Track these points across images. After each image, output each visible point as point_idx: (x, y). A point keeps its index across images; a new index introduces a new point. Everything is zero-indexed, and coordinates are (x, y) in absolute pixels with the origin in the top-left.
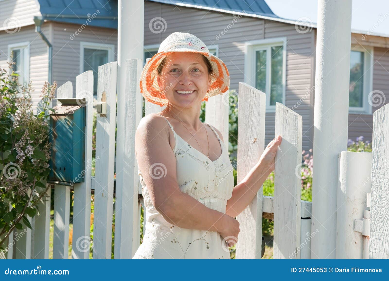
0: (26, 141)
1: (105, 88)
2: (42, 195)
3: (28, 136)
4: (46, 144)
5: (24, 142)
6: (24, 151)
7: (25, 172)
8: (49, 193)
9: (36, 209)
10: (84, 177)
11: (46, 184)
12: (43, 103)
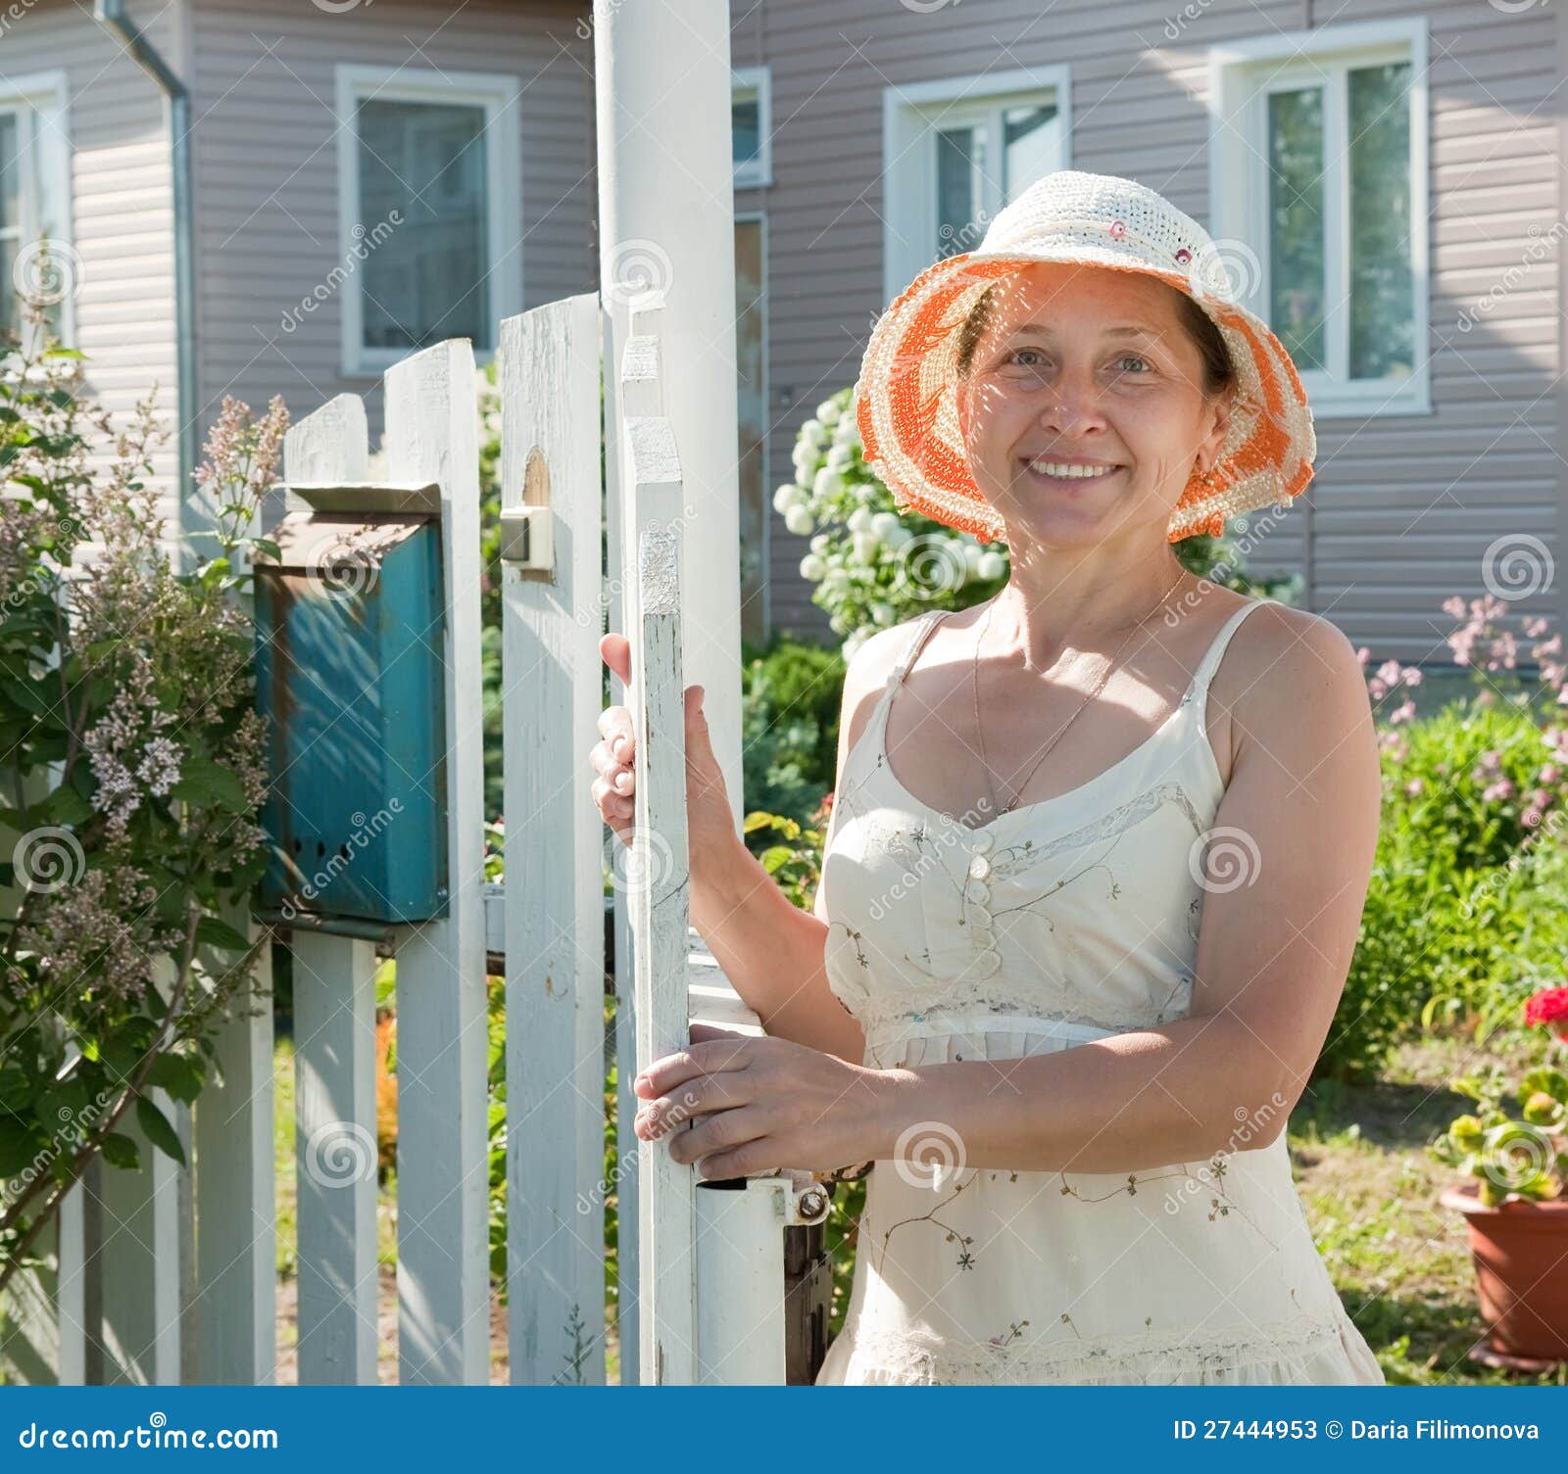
0: (142, 717)
1: (543, 433)
2: (232, 984)
3: (150, 687)
4: (242, 724)
5: (131, 722)
6: (133, 765)
7: (140, 877)
8: (263, 973)
9: (204, 1057)
10: (444, 892)
11: (246, 927)
12: (222, 513)
